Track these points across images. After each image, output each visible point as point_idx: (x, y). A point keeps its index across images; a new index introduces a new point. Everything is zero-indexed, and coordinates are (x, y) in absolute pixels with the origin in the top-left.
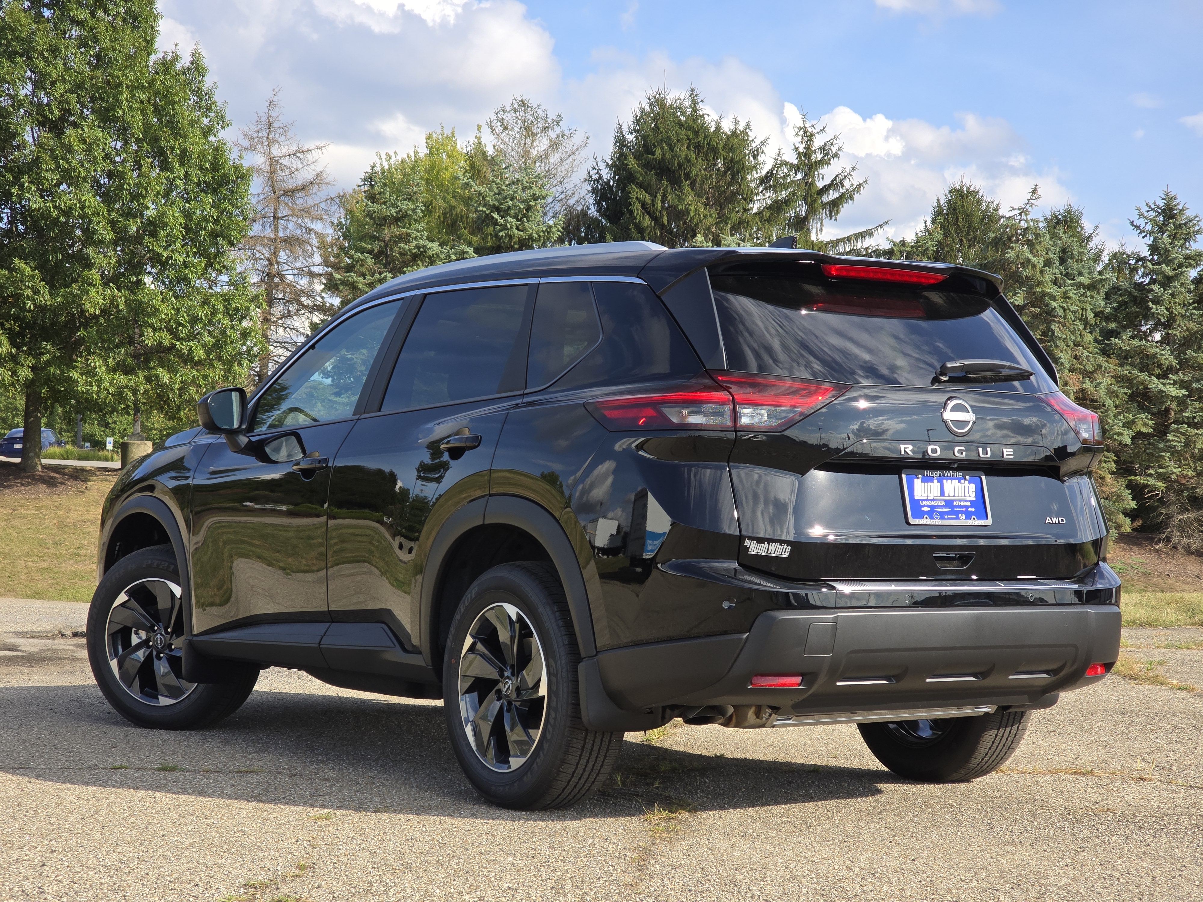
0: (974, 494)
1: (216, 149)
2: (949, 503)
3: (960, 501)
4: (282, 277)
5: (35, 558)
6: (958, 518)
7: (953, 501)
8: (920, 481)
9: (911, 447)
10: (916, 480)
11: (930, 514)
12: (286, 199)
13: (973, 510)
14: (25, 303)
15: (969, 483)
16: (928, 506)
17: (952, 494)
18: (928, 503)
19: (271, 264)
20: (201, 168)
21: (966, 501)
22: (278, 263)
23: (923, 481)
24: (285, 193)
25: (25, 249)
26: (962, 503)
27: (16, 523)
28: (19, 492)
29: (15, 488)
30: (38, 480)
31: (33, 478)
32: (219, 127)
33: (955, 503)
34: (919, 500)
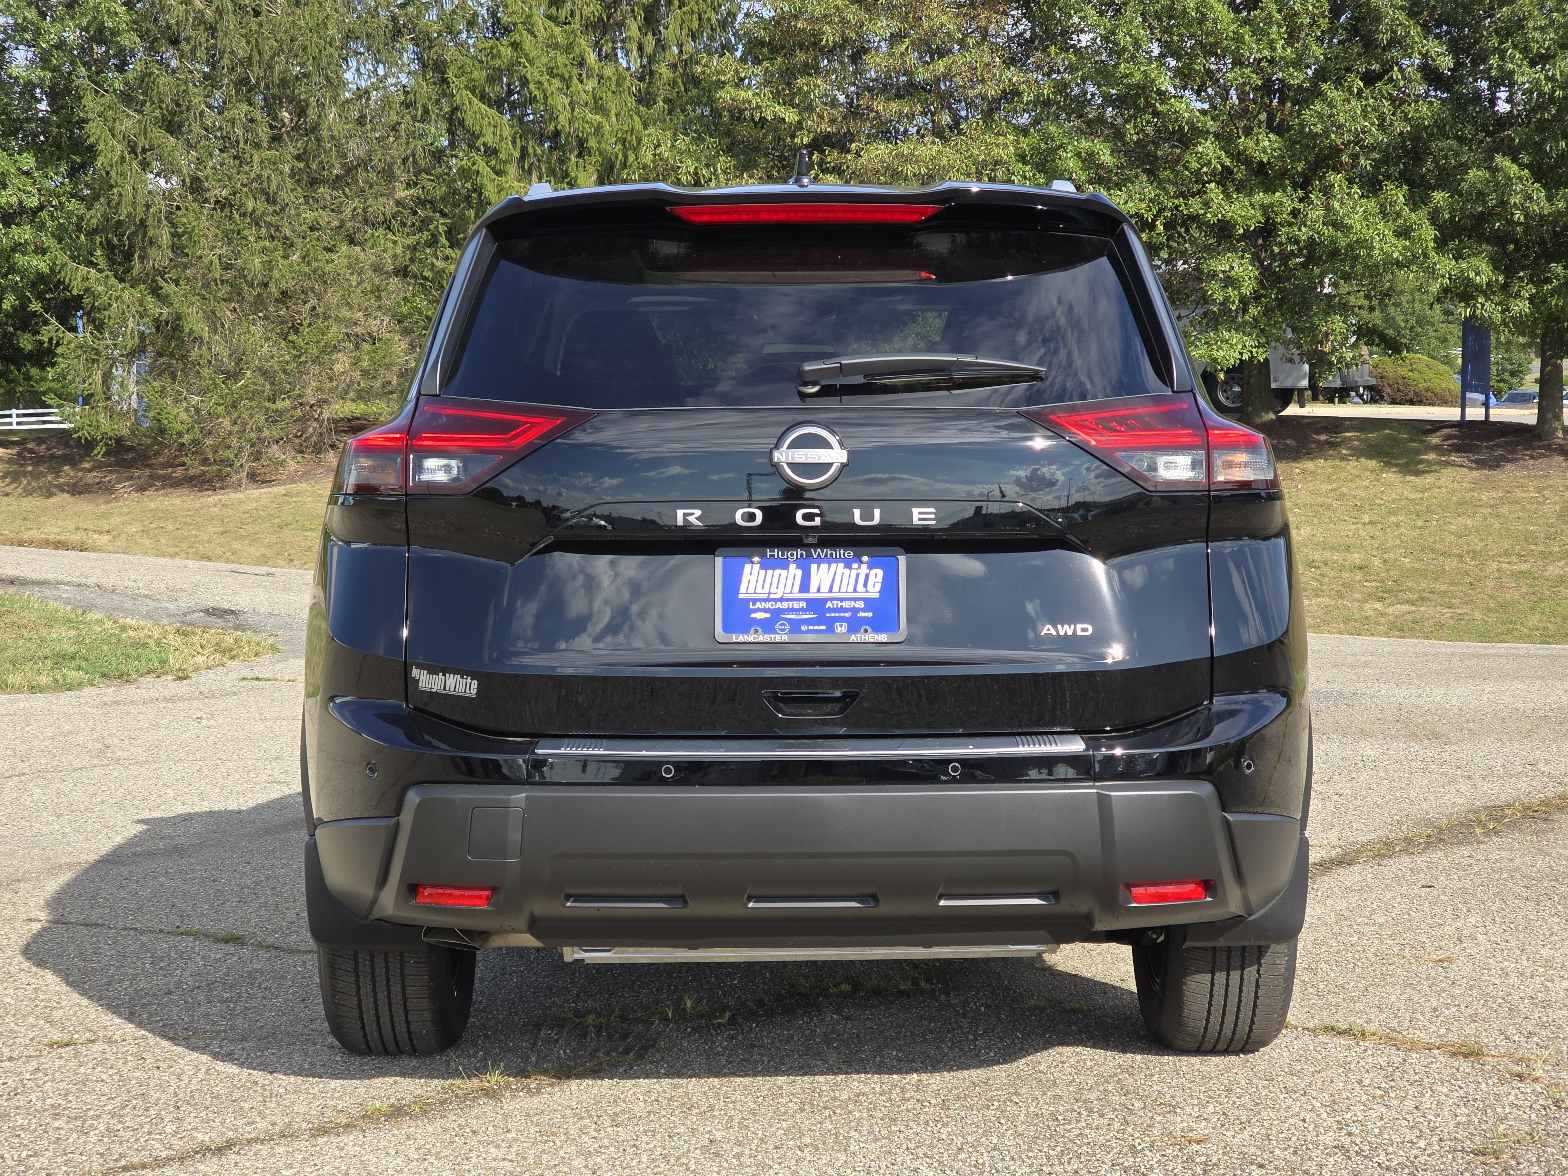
0: (878, 587)
2: (817, 605)
3: (842, 600)
5: (1514, 559)
6: (831, 629)
7: (826, 600)
8: (757, 567)
9: (698, 513)
10: (748, 567)
11: (768, 626)
13: (870, 615)
14: (1512, 214)
15: (870, 568)
16: (765, 610)
17: (825, 588)
18: (768, 605)
21: (856, 600)
23: (764, 567)
25: (1513, 140)
26: (846, 604)
27: (1504, 510)
28: (1524, 467)
29: (1521, 462)
30: (1555, 450)
31: (1549, 448)
33: (829, 604)
34: (748, 600)
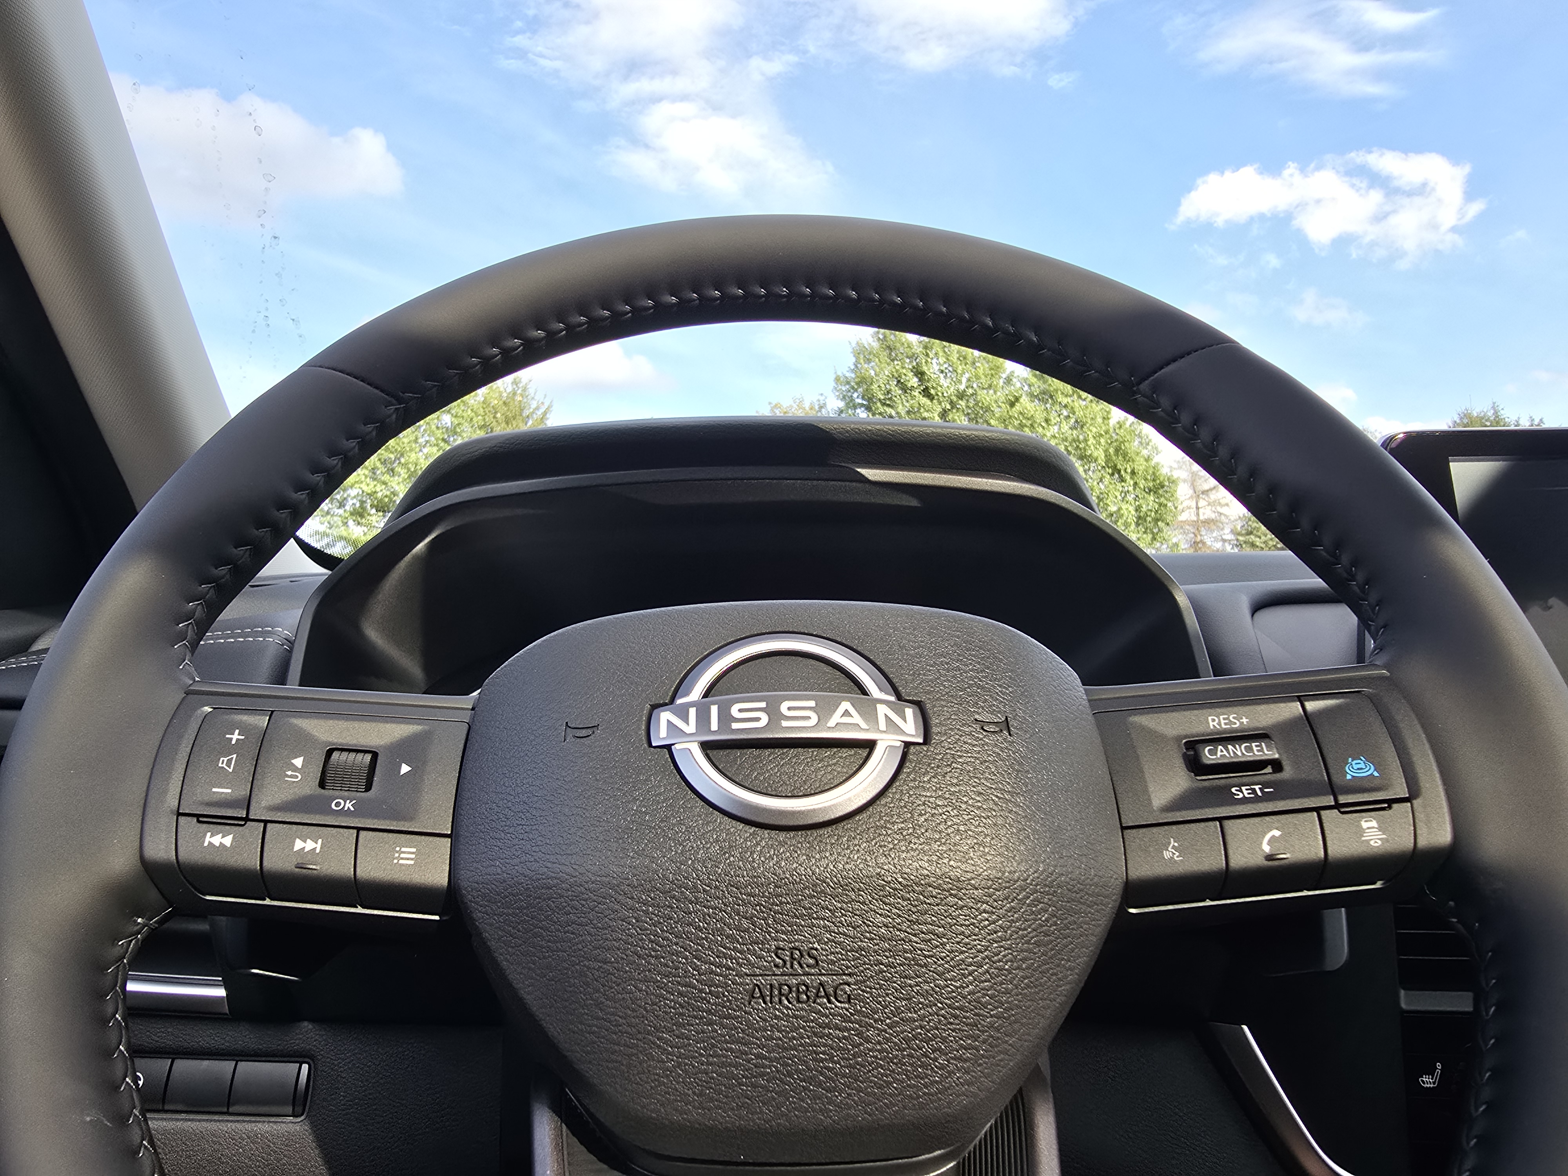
1: (1154, 468)
4: (1204, 543)
12: (1204, 497)
19: (1196, 536)
20: (1146, 479)
22: (1201, 535)
24: (1203, 493)
32: (1155, 454)
